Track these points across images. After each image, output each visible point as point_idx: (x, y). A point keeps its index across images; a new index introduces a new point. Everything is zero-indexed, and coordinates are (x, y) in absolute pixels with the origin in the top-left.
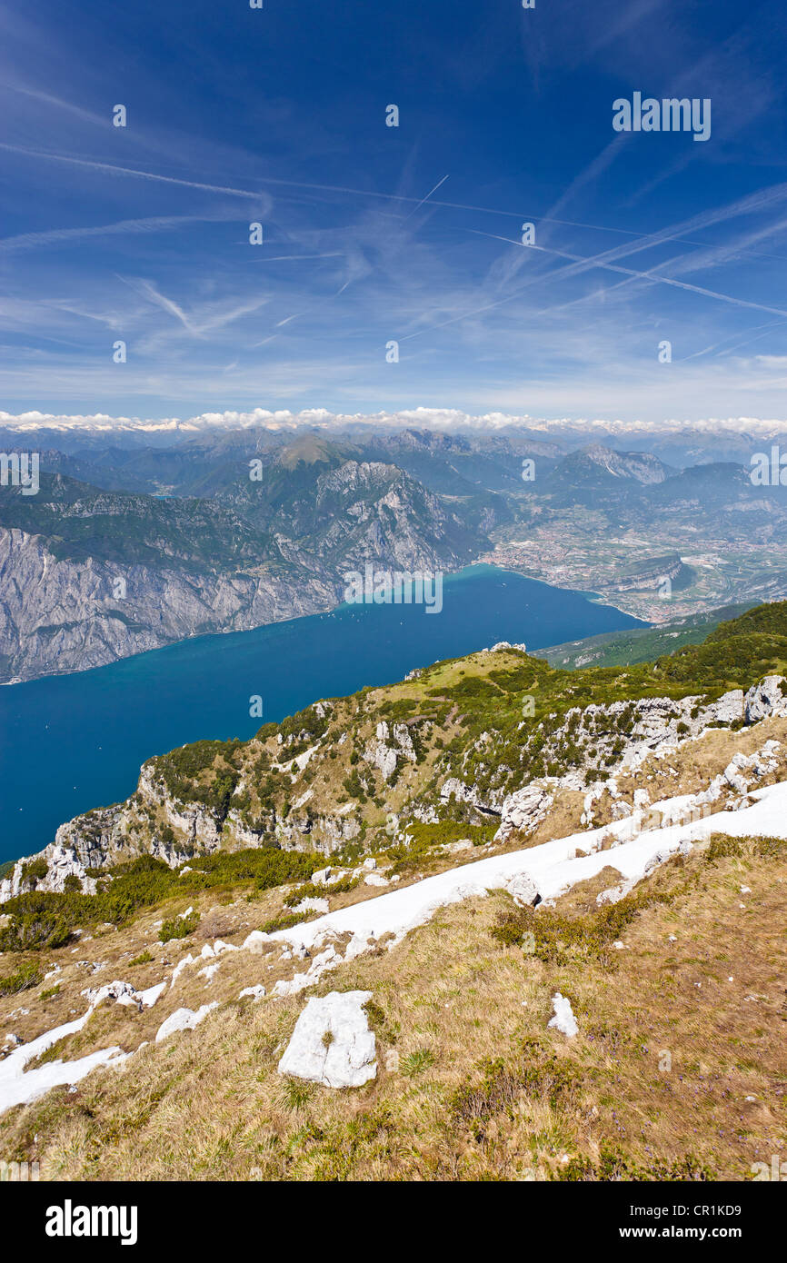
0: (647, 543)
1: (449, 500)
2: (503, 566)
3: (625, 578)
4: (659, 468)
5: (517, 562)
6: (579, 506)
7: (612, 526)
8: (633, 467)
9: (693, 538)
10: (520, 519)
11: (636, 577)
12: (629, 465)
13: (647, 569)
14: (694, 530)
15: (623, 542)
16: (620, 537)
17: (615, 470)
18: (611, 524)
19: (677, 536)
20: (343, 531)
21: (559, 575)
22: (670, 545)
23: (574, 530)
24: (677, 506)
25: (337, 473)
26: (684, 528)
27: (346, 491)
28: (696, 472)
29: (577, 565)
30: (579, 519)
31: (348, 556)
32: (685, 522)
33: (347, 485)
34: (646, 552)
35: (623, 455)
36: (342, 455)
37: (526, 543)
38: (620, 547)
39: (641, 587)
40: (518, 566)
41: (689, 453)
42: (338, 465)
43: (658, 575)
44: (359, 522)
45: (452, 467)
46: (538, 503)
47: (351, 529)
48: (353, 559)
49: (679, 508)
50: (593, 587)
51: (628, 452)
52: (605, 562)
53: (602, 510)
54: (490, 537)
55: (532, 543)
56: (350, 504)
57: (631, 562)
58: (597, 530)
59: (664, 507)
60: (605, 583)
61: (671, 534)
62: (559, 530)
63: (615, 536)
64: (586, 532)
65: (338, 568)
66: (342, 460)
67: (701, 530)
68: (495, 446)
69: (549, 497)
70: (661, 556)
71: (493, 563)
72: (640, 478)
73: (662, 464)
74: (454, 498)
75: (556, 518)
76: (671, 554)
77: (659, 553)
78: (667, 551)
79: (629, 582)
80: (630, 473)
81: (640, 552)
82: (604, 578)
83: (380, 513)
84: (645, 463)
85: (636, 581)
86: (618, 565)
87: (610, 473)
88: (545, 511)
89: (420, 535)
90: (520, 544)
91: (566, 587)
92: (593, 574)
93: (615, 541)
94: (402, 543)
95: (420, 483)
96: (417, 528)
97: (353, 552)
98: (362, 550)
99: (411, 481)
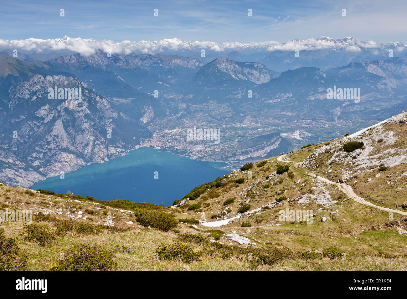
0: (259, 125)
1: (118, 101)
2: (158, 148)
3: (243, 150)
4: (266, 73)
5: (169, 144)
6: (212, 102)
7: (234, 114)
8: (248, 73)
9: (290, 119)
10: (171, 114)
11: (250, 149)
12: (246, 71)
13: (259, 143)
14: (290, 114)
15: (243, 126)
16: (241, 122)
17: (236, 75)
18: (234, 113)
19: (279, 119)
20: (32, 129)
21: (199, 152)
22: (275, 126)
23: (209, 119)
24: (278, 98)
25: (27, 85)
26: (283, 113)
27: (35, 98)
28: (289, 75)
29: (211, 144)
30: (213, 111)
31: (37, 148)
32: (283, 109)
33: (34, 93)
34: (258, 131)
35: (242, 65)
36: (30, 70)
37: (175, 130)
38: (241, 128)
39: (255, 156)
40: (170, 147)
41: (286, 61)
42: (26, 78)
43: (265, 147)
44: (45, 122)
45: (119, 77)
46: (183, 101)
47: (39, 127)
48: (41, 150)
49: (280, 100)
50: (222, 159)
51: (245, 63)
52: (230, 140)
53: (228, 104)
54: (149, 128)
55: (180, 130)
56: (38, 108)
57: (248, 139)
58: (225, 118)
59: (270, 99)
60: (230, 155)
61: (275, 118)
62: (199, 120)
63: (238, 121)
64: (218, 120)
65: (29, 158)
66: (30, 74)
67: (295, 114)
68: (151, 61)
69: (191, 96)
70: (268, 133)
71: (151, 146)
72: (253, 80)
73: (268, 70)
74: (122, 100)
75: (196, 111)
76: (275, 132)
77: (268, 131)
78: (273, 130)
79: (246, 153)
80: (246, 77)
81: (254, 132)
82: (229, 152)
83: (63, 114)
84: (256, 69)
85: (251, 152)
86: (239, 142)
87: (234, 78)
88: (188, 107)
89: (95, 129)
90: (171, 131)
91: (204, 160)
92: (223, 149)
93: (238, 125)
94: (81, 136)
95: (94, 90)
96: (93, 124)
97: (41, 145)
98: (49, 143)
99: (87, 89)
